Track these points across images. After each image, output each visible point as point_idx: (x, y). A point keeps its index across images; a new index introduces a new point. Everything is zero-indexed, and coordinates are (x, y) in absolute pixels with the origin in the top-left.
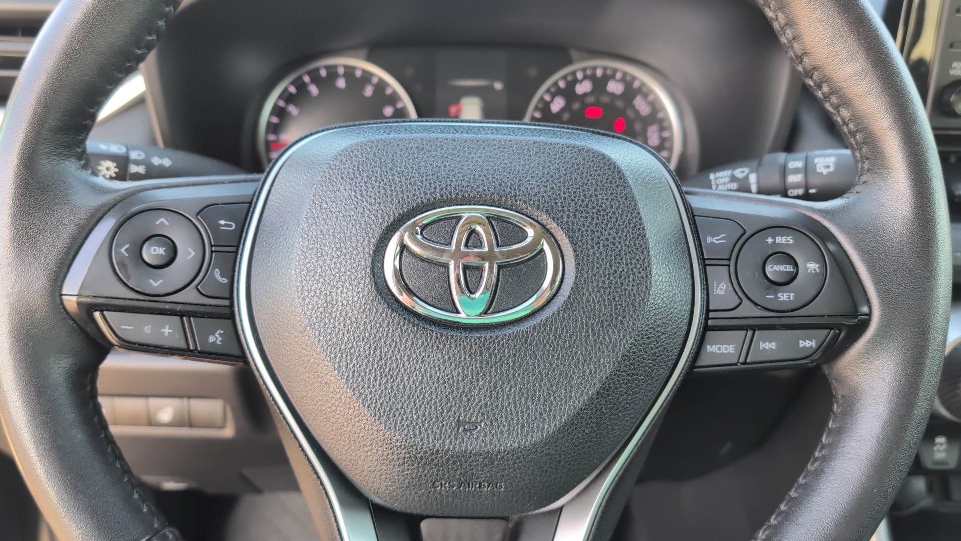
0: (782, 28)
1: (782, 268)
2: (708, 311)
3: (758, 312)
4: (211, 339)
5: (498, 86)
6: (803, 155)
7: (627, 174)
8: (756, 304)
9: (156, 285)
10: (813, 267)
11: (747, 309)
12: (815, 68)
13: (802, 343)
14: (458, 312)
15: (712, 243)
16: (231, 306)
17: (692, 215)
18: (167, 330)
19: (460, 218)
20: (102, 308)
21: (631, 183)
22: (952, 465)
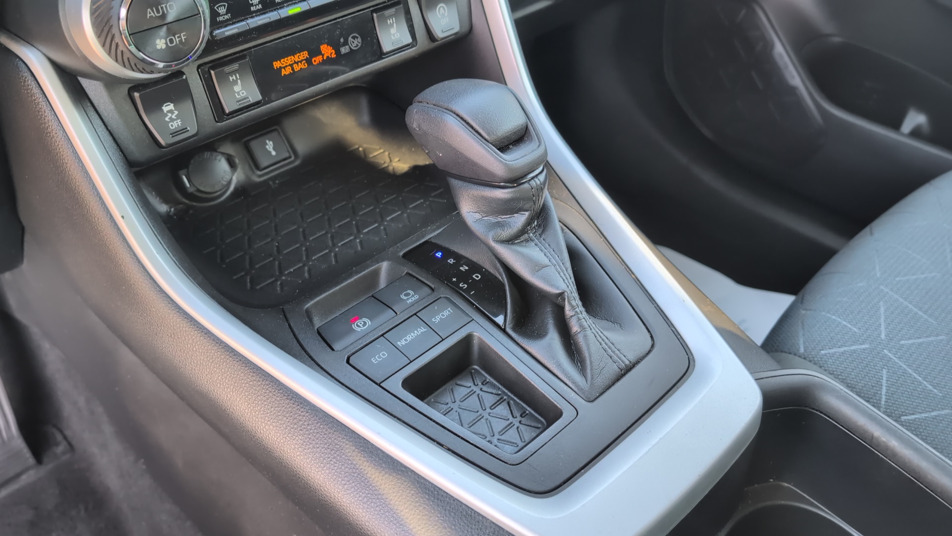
22: (192, 129)
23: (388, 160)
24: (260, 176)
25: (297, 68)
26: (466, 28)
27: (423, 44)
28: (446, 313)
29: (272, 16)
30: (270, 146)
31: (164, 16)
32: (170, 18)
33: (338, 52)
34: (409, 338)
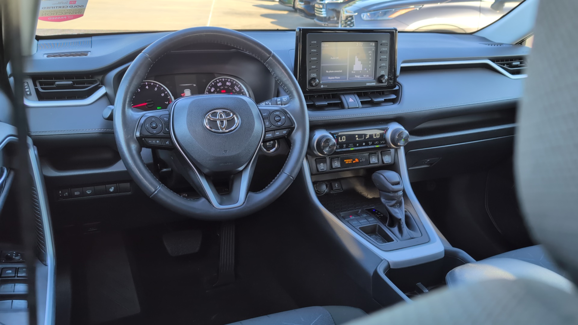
0: (272, 72)
1: (278, 118)
2: (265, 128)
3: (275, 127)
4: (167, 143)
5: (195, 85)
6: (280, 97)
7: (247, 102)
8: (274, 126)
9: (155, 132)
10: (283, 117)
11: (273, 127)
12: (279, 79)
13: (284, 132)
14: (219, 130)
15: (264, 115)
16: (170, 136)
17: (260, 110)
18: (158, 142)
19: (218, 113)
20: (144, 138)
21: (248, 104)
22: (325, 170)
23: (367, 195)
24: (332, 192)
25: (349, 162)
26: (393, 162)
27: (380, 163)
28: (372, 219)
29: (347, 149)
30: (336, 185)
31: (329, 145)
32: (330, 145)
33: (359, 161)
34: (362, 221)
